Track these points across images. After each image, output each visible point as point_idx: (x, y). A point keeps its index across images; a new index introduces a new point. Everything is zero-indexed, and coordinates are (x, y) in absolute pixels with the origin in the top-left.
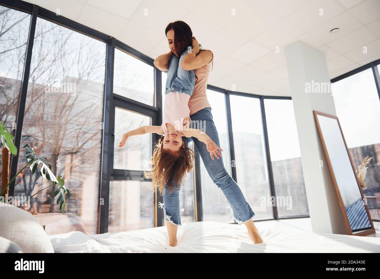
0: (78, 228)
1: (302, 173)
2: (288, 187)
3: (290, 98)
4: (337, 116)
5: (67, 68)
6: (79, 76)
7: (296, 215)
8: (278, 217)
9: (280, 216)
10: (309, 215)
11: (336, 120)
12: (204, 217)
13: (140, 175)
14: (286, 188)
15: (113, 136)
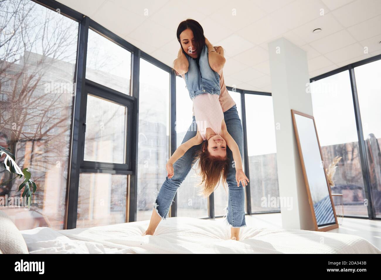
0: (41, 222)
1: (277, 170)
2: (263, 183)
3: (270, 94)
4: (314, 116)
5: (29, 43)
6: (44, 54)
7: (268, 210)
8: (251, 212)
9: (253, 211)
10: (280, 211)
11: (312, 120)
12: (179, 211)
13: (112, 168)
14: (261, 184)
15: (84, 125)
